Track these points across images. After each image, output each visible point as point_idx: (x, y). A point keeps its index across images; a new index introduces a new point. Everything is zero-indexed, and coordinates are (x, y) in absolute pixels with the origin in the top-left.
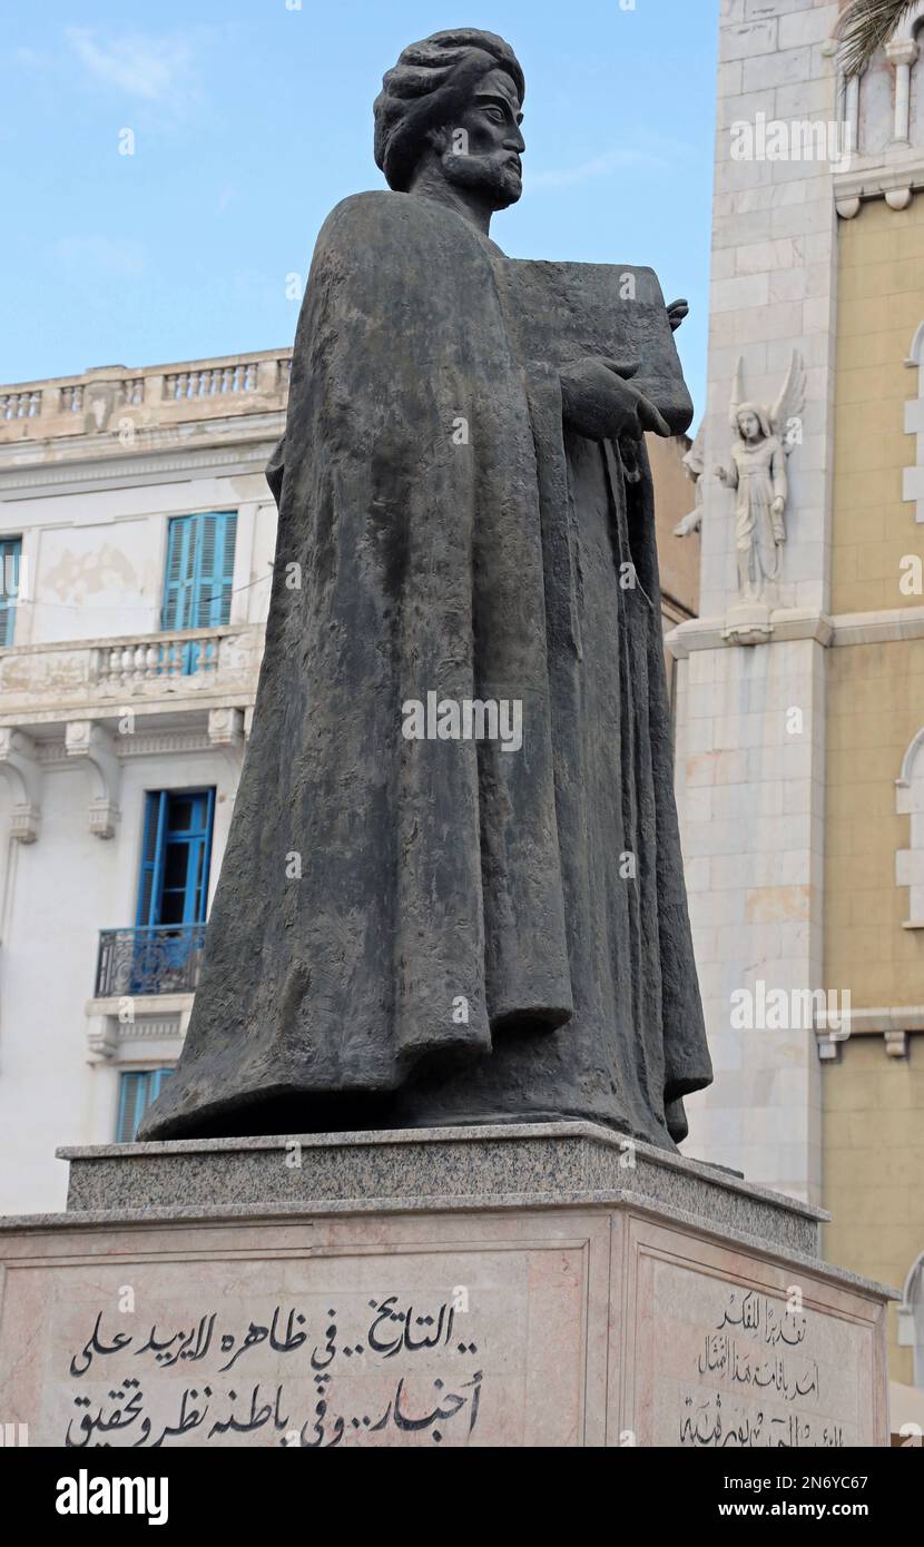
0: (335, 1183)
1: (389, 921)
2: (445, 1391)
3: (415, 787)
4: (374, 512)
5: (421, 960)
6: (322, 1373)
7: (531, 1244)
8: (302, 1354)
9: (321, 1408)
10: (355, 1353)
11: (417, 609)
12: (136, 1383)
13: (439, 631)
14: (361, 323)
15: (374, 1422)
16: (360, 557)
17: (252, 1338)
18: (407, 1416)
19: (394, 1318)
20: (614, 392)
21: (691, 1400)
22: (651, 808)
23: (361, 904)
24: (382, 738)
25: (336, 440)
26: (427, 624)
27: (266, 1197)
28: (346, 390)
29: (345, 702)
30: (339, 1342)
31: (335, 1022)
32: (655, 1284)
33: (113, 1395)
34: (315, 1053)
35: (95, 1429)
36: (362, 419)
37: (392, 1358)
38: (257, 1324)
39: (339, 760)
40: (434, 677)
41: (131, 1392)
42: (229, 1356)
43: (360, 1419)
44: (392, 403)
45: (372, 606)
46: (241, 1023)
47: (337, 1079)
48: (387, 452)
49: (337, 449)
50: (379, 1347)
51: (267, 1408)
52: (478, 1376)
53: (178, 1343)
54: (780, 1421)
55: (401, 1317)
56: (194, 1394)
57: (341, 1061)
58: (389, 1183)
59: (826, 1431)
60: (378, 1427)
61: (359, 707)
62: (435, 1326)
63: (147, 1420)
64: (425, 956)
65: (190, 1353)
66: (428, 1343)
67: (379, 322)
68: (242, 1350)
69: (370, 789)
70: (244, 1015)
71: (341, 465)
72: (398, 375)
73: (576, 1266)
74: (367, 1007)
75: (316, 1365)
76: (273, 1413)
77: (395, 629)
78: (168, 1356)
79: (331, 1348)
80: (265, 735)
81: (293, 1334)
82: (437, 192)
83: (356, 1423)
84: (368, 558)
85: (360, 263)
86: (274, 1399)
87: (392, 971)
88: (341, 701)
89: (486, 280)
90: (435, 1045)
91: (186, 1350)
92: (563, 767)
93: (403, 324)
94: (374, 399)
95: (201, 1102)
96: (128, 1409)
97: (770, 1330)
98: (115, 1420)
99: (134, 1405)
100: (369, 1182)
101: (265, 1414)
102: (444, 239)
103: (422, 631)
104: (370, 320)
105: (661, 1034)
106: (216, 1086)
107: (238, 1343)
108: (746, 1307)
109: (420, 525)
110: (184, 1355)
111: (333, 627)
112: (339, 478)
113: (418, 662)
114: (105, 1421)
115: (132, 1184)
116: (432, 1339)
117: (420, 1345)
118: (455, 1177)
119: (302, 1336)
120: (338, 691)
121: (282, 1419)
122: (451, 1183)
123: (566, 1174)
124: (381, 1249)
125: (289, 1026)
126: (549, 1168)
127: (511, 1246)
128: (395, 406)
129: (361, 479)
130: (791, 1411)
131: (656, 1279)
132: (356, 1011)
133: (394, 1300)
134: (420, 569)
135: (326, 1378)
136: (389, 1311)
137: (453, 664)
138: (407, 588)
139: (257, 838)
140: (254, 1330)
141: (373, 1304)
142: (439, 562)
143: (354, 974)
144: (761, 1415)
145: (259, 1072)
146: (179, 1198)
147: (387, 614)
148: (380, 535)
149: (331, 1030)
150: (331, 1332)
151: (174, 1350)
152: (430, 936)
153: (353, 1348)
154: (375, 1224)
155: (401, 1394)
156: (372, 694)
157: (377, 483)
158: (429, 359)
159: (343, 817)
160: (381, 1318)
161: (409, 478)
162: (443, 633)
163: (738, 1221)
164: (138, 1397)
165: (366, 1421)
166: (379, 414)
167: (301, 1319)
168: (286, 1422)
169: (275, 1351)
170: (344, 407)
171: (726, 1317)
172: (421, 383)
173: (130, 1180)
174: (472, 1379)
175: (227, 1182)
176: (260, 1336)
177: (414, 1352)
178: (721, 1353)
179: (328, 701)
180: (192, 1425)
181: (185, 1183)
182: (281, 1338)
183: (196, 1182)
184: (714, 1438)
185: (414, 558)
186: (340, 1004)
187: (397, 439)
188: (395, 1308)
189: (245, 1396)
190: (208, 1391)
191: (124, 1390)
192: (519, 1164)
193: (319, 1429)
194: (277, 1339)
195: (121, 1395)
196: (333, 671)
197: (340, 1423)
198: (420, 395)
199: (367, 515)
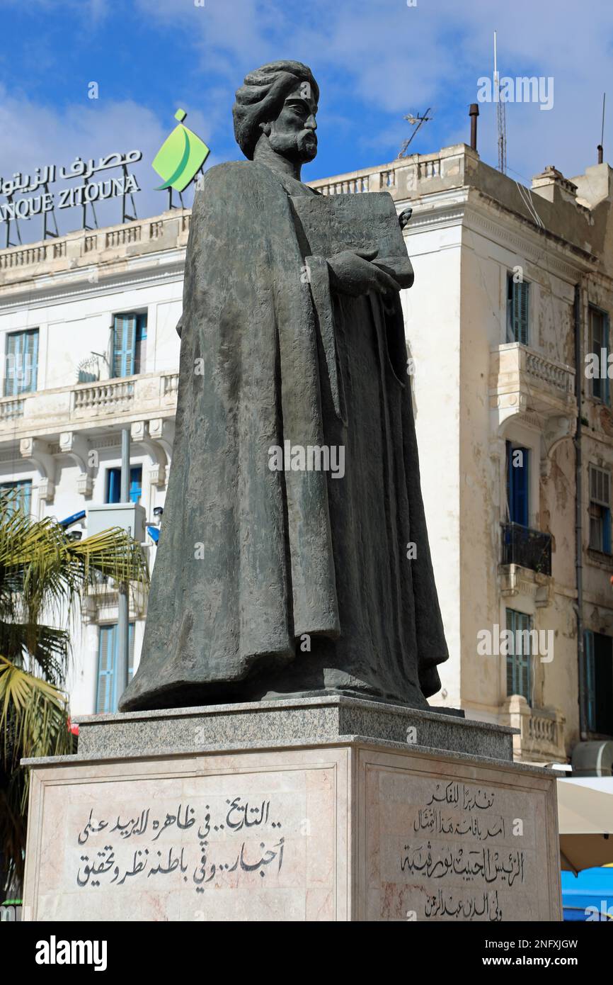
0: (212, 733)
1: (236, 585)
2: (266, 849)
3: (247, 509)
4: (222, 352)
5: (251, 607)
6: (203, 840)
7: (307, 766)
8: (193, 830)
9: (204, 860)
10: (220, 829)
11: (246, 407)
12: (111, 848)
13: (258, 419)
14: (214, 243)
15: (231, 867)
16: (215, 379)
17: (168, 822)
18: (247, 864)
19: (239, 809)
20: (362, 270)
21: (408, 847)
22: (406, 504)
23: (220, 577)
24: (230, 482)
25: (200, 312)
26: (252, 415)
27: (178, 743)
28: (206, 283)
29: (208, 462)
30: (212, 823)
31: (206, 644)
32: (380, 785)
33: (99, 854)
34: (196, 662)
35: (91, 873)
36: (214, 299)
37: (239, 831)
38: (170, 814)
39: (206, 495)
40: (256, 445)
41: (109, 853)
42: (157, 832)
43: (224, 865)
44: (231, 288)
45: (222, 406)
46: (166, 644)
47: (208, 676)
48: (228, 317)
49: (202, 317)
50: (232, 826)
51: (177, 860)
52: (282, 840)
53: (131, 825)
54: (476, 852)
55: (242, 809)
56: (140, 853)
57: (210, 666)
58: (239, 733)
59: (511, 855)
60: (232, 870)
61: (216, 465)
62: (260, 813)
63: (117, 868)
64: (253, 605)
65: (138, 831)
66: (257, 823)
67: (224, 242)
68: (163, 828)
69: (223, 511)
70: (167, 639)
71: (203, 327)
72: (233, 272)
73: (330, 777)
74: (223, 635)
75: (200, 836)
76: (180, 863)
77: (235, 418)
78: (126, 832)
79: (207, 827)
80: (175, 480)
81: (189, 819)
82: (268, 157)
83: (221, 868)
84: (219, 379)
85: (214, 207)
86: (180, 855)
87: (238, 614)
88: (207, 461)
89: (285, 211)
90: (258, 655)
91: (135, 829)
92: (336, 490)
93: (237, 242)
94: (221, 287)
95: (143, 690)
96: (108, 862)
97: (467, 802)
98: (101, 868)
99: (110, 860)
100: (230, 732)
101: (176, 863)
102: (263, 189)
103: (249, 419)
104: (218, 242)
105: (414, 633)
106: (149, 681)
107: (162, 825)
108: (449, 791)
109: (247, 358)
110: (134, 832)
111: (202, 420)
112: (203, 334)
113: (248, 437)
114: (96, 869)
115: (110, 737)
116: (258, 821)
117: (253, 824)
118: (273, 729)
119: (193, 820)
120: (205, 456)
121: (184, 866)
122: (271, 732)
123: (330, 725)
124: (231, 771)
125: (183, 647)
126: (321, 722)
127: (297, 768)
128: (232, 290)
129: (214, 335)
130: (484, 846)
131: (380, 781)
132: (218, 637)
133: (239, 799)
134: (247, 383)
135: (206, 843)
136: (237, 805)
137: (265, 437)
138: (241, 394)
139: (172, 539)
140: (169, 817)
141: (228, 801)
142: (257, 379)
143: (216, 616)
144: (462, 850)
145: (168, 674)
146: (134, 744)
147: (231, 410)
148: (226, 365)
149: (204, 649)
150: (208, 818)
151: (129, 829)
152: (256, 594)
153: (219, 826)
154: (228, 757)
155: (244, 851)
156: (224, 456)
157: (223, 335)
158: (251, 262)
159: (209, 528)
160: (233, 809)
161: (240, 331)
162: (260, 420)
163: (453, 740)
164: (112, 855)
165: (227, 867)
166: (224, 296)
167: (192, 811)
168: (186, 868)
169: (180, 829)
170: (205, 293)
171: (434, 798)
172: (246, 275)
173: (109, 735)
174: (279, 842)
175: (158, 735)
176: (172, 821)
177: (250, 828)
178: (430, 819)
179: (200, 462)
180: (139, 870)
181: (136, 735)
182: (183, 822)
183: (142, 735)
184: (426, 866)
185: (244, 377)
186: (209, 634)
187: (233, 309)
188: (240, 804)
189: (165, 854)
190: (147, 852)
191: (105, 851)
192: (306, 720)
193: (203, 871)
194: (181, 822)
195: (104, 854)
196: (202, 445)
197: (213, 868)
198: (246, 283)
199: (218, 354)
